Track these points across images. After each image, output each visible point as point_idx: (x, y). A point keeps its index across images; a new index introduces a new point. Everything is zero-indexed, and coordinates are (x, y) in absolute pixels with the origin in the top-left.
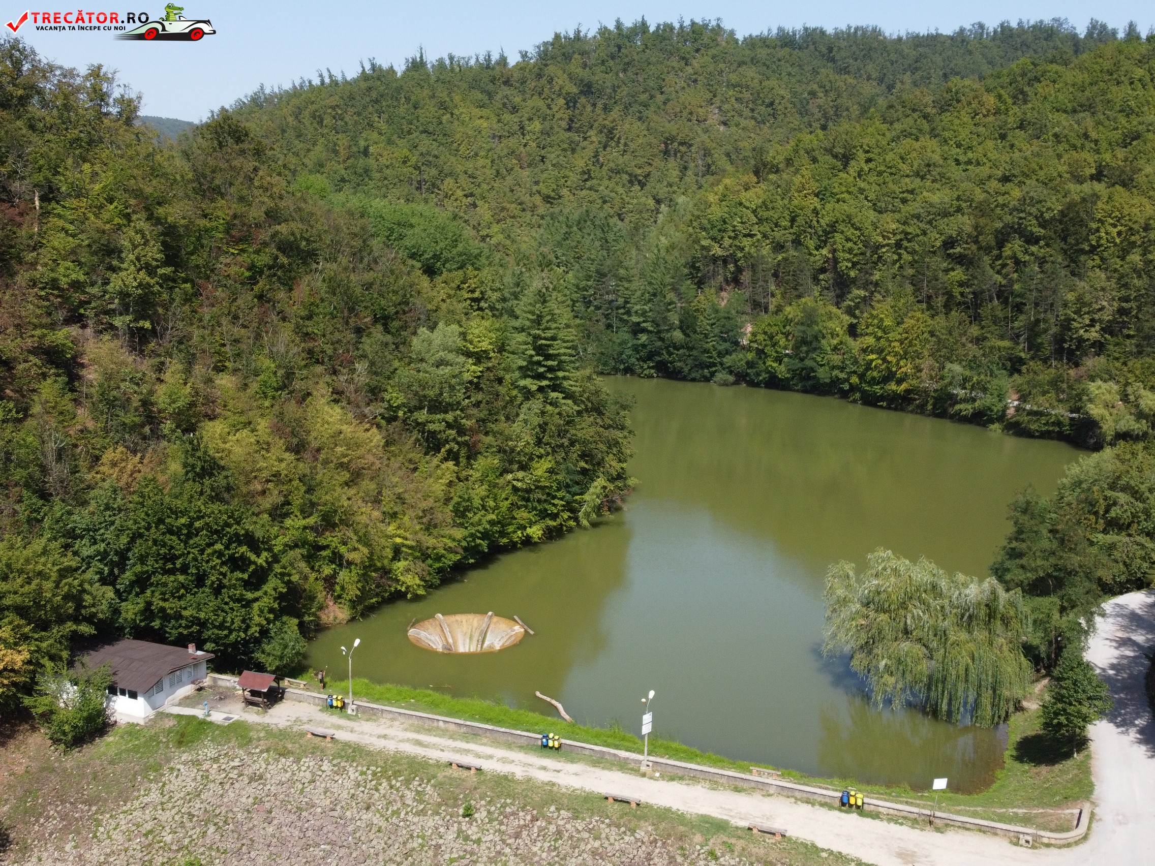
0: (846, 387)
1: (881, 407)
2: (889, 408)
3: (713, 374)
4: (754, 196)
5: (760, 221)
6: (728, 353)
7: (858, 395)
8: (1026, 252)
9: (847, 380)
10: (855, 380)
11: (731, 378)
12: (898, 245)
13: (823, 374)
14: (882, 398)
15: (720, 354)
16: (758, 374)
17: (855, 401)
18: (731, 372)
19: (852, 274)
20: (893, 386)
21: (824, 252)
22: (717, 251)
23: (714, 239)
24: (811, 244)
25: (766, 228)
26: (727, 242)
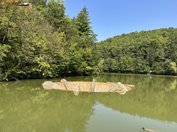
0: (117, 71)
1: (125, 73)
2: (126, 73)
7: (120, 72)
8: (145, 49)
9: (118, 70)
10: (119, 69)
12: (122, 51)
13: (113, 69)
14: (125, 71)
17: (119, 73)
19: (115, 55)
20: (127, 69)
21: (110, 53)
24: (107, 52)
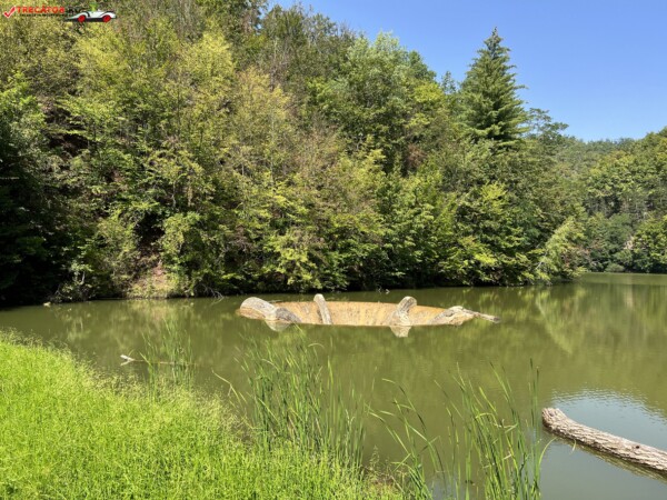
3: (605, 266)
4: (627, 160)
5: (633, 173)
6: (616, 251)
11: (622, 268)
15: (611, 253)
16: (643, 263)
18: (621, 264)
22: (601, 194)
23: (598, 188)
25: (638, 176)
26: (608, 188)
